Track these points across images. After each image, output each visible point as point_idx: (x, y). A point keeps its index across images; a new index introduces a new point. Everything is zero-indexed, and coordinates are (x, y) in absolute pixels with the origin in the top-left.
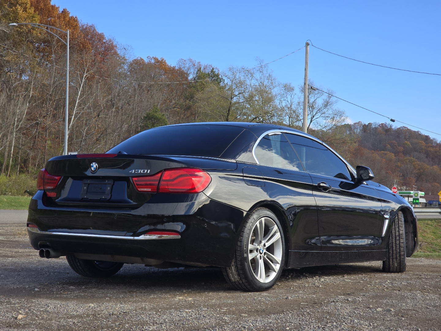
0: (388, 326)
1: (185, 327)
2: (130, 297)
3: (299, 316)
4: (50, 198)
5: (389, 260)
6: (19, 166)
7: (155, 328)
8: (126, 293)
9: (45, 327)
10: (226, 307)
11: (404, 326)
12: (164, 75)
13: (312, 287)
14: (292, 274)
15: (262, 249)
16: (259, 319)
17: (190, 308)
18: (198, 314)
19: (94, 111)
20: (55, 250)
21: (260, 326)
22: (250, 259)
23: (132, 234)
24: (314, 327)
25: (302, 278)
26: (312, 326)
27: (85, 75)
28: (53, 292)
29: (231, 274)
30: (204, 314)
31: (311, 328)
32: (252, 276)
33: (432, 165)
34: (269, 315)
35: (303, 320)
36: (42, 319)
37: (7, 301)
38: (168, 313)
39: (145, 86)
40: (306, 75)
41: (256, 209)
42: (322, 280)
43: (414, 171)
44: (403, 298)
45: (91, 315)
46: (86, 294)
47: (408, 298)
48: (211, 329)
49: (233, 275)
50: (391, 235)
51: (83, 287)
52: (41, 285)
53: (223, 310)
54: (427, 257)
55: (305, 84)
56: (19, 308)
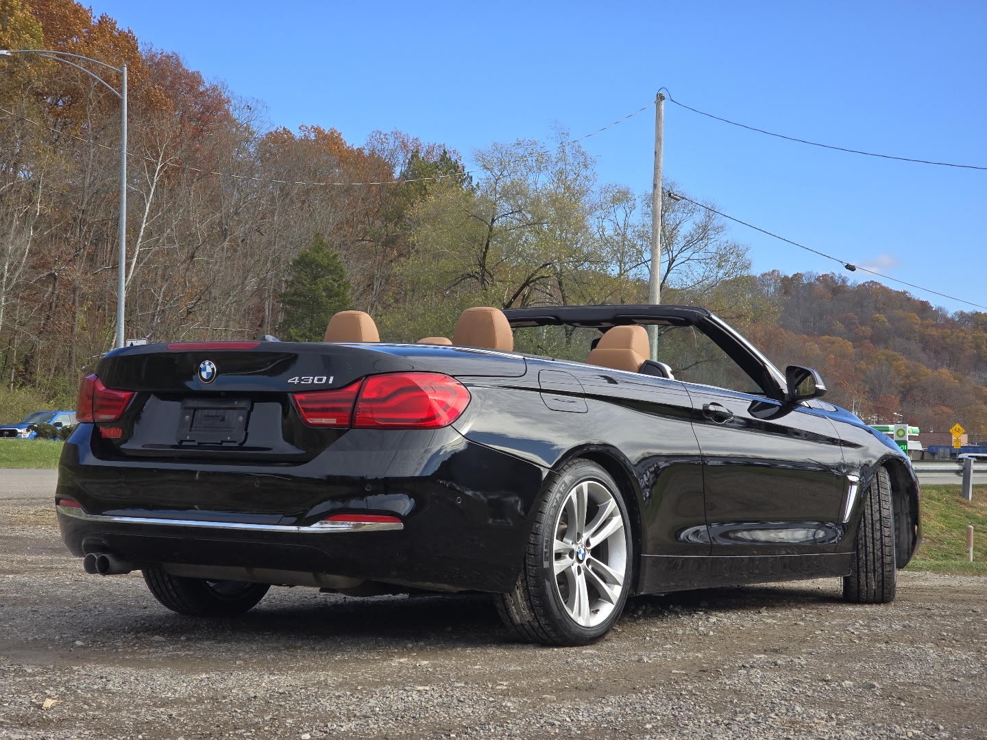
0: (870, 719)
1: (420, 724)
2: (289, 658)
3: (671, 699)
4: (109, 440)
5: (859, 575)
6: (14, 370)
7: (353, 727)
8: (280, 651)
9: (108, 726)
10: (506, 680)
11: (907, 718)
12: (338, 166)
13: (693, 635)
14: (644, 607)
15: (583, 552)
16: (582, 706)
17: (427, 682)
18: (447, 695)
19: (182, 247)
20: (119, 557)
21: (585, 722)
22: (556, 574)
23: (294, 519)
24: (706, 722)
25: (667, 617)
26: (702, 721)
27: (159, 167)
28: (117, 648)
29: (513, 607)
30: (458, 695)
31: (699, 726)
32: (560, 612)
33: (936, 368)
34: (604, 698)
35: (681, 708)
36: (99, 707)
37: (15, 670)
38: (379, 694)
39: (295, 191)
40: (656, 168)
41: (570, 463)
42: (713, 619)
43: (897, 380)
44: (897, 658)
45: (207, 699)
46: (190, 653)
47: (909, 659)
48: (478, 728)
49: (519, 608)
50: (863, 520)
51: (182, 638)
52: (88, 632)
53: (500, 687)
54: (936, 569)
55: (655, 186)
56: (43, 684)
